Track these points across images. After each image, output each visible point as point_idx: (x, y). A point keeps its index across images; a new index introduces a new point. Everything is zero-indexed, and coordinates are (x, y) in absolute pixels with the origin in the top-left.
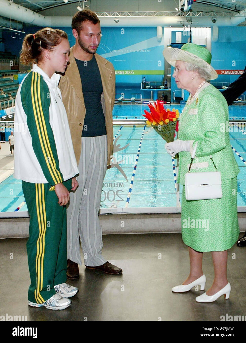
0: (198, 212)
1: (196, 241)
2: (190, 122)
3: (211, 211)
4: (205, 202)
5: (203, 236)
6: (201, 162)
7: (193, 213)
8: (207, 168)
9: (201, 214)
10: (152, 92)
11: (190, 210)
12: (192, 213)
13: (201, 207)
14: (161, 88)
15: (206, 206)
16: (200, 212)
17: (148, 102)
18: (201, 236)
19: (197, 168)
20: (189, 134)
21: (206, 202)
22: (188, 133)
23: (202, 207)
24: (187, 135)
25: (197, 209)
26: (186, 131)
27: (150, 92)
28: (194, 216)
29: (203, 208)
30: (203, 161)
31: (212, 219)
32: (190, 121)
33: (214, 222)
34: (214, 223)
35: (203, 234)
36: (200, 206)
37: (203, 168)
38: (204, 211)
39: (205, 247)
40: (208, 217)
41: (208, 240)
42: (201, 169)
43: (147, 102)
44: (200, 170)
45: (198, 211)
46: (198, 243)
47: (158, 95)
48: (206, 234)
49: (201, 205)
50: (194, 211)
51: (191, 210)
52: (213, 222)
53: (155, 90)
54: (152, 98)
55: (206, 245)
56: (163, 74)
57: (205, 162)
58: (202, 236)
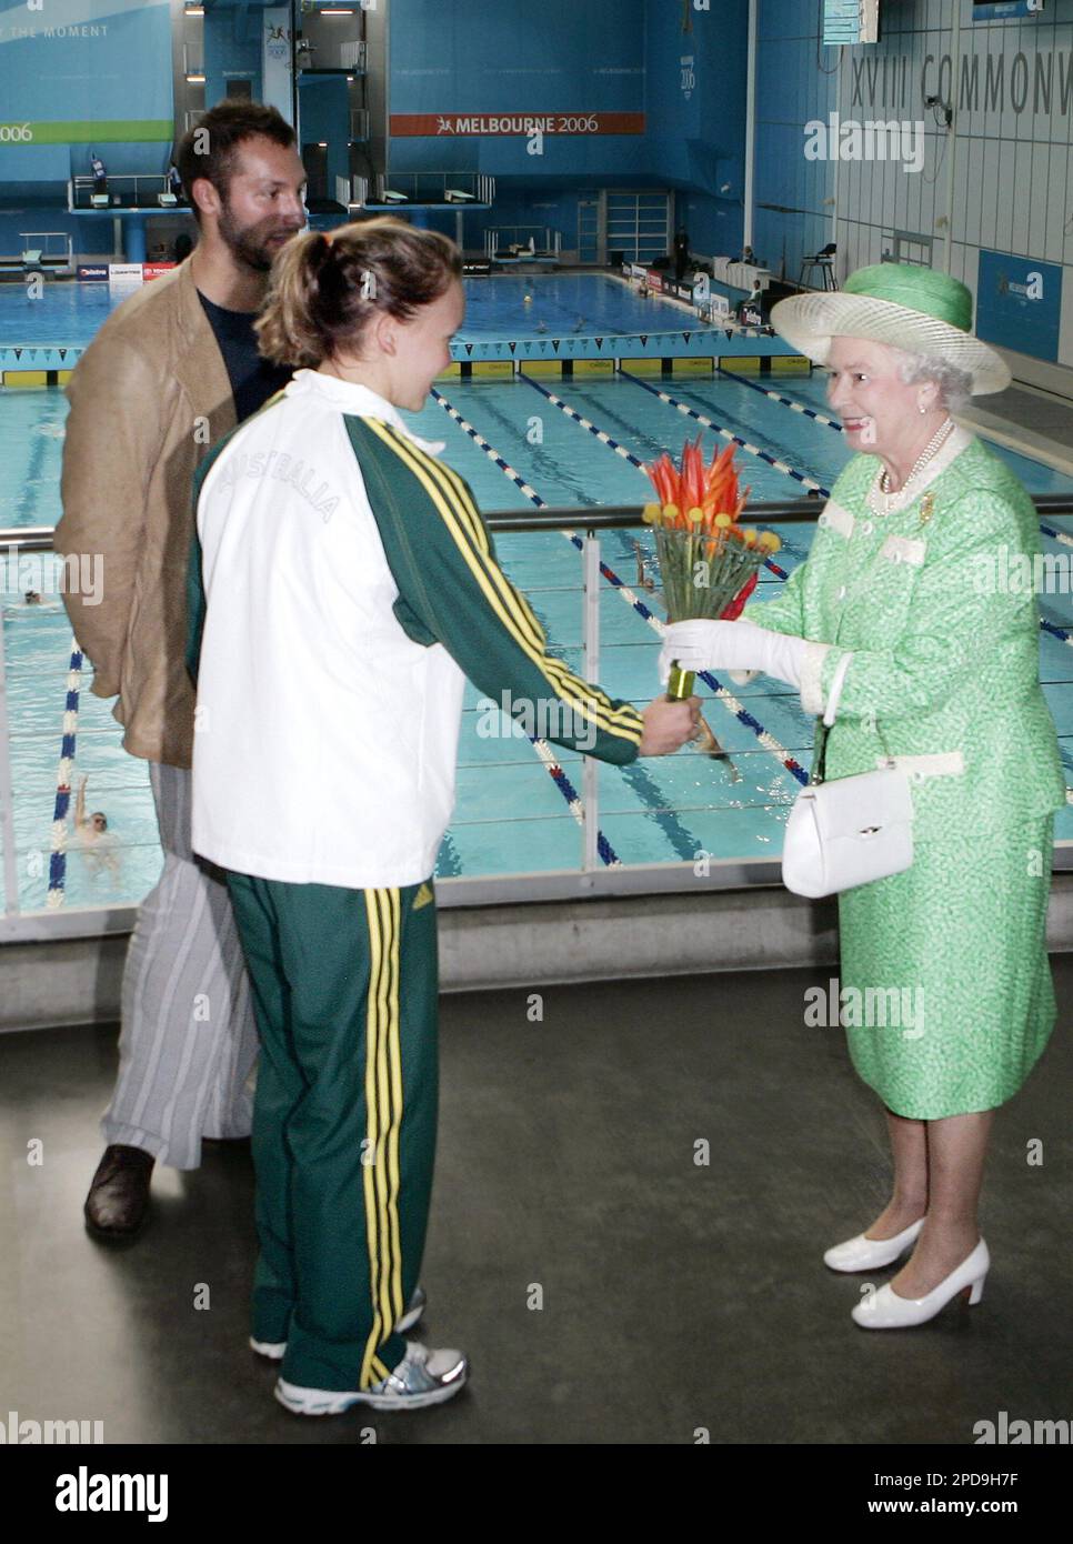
0: (911, 955)
1: (896, 1073)
2: (890, 592)
3: (965, 953)
4: (945, 915)
5: (928, 1056)
6: (935, 753)
7: (885, 958)
8: (960, 777)
9: (922, 964)
10: (118, 223)
11: (872, 945)
12: (881, 957)
13: (923, 935)
14: (164, 205)
15: (945, 931)
16: (919, 957)
17: (104, 272)
18: (916, 1055)
19: (918, 776)
20: (881, 641)
21: (949, 917)
22: (878, 638)
23: (928, 936)
24: (874, 644)
25: (908, 945)
26: (873, 628)
27: (109, 222)
28: (889, 969)
29: (935, 940)
30: (942, 747)
31: (965, 983)
32: (891, 587)
33: (973, 997)
34: (974, 1001)
35: (926, 1048)
36: (923, 931)
37: (943, 777)
38: (938, 950)
39: (932, 1101)
40: (954, 977)
41: (944, 1069)
42: (936, 782)
43: (97, 272)
44: (930, 783)
45: (911, 951)
46: (902, 1082)
47: (148, 233)
48: (938, 1045)
49: (927, 929)
50: (889, 949)
51: (877, 944)
52: (972, 994)
53: (132, 214)
54: (118, 249)
55: (936, 1090)
56: (169, 140)
57: (951, 751)
58: (921, 1052)
